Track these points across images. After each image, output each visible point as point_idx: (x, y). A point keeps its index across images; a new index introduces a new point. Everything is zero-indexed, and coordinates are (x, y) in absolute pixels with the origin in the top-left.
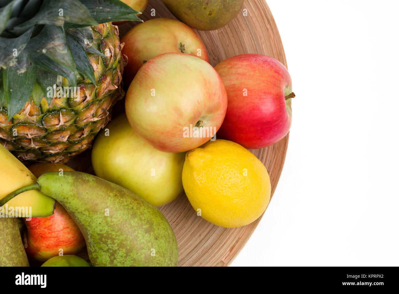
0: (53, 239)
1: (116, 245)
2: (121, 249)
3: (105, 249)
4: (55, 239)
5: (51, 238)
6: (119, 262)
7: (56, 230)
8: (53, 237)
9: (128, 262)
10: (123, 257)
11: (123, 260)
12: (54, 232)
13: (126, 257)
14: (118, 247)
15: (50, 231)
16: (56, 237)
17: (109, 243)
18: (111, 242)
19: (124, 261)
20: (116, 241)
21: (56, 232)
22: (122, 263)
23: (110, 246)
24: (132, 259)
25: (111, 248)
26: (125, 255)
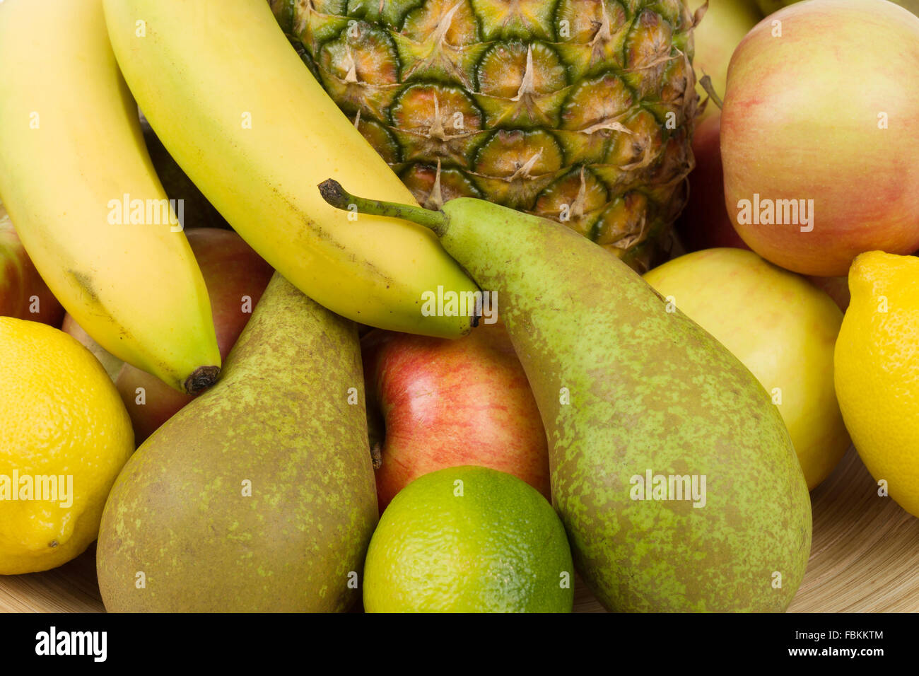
0: (456, 428)
1: (638, 400)
2: (651, 412)
3: (605, 419)
4: (464, 429)
5: (451, 424)
6: (642, 451)
7: (468, 402)
8: (457, 423)
9: (667, 450)
10: (656, 437)
11: (655, 445)
12: (464, 407)
13: (661, 436)
14: (644, 407)
15: (451, 404)
16: (465, 425)
17: (619, 394)
18: (625, 392)
19: (655, 449)
20: (638, 389)
21: (468, 409)
22: (650, 454)
23: (621, 404)
24: (682, 443)
25: (623, 410)
26: (661, 430)
